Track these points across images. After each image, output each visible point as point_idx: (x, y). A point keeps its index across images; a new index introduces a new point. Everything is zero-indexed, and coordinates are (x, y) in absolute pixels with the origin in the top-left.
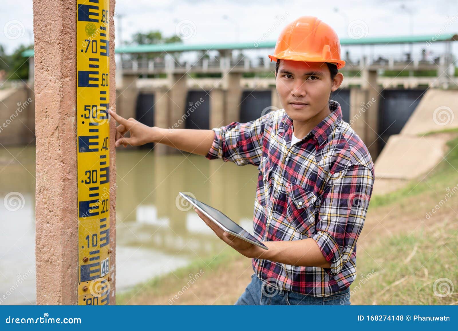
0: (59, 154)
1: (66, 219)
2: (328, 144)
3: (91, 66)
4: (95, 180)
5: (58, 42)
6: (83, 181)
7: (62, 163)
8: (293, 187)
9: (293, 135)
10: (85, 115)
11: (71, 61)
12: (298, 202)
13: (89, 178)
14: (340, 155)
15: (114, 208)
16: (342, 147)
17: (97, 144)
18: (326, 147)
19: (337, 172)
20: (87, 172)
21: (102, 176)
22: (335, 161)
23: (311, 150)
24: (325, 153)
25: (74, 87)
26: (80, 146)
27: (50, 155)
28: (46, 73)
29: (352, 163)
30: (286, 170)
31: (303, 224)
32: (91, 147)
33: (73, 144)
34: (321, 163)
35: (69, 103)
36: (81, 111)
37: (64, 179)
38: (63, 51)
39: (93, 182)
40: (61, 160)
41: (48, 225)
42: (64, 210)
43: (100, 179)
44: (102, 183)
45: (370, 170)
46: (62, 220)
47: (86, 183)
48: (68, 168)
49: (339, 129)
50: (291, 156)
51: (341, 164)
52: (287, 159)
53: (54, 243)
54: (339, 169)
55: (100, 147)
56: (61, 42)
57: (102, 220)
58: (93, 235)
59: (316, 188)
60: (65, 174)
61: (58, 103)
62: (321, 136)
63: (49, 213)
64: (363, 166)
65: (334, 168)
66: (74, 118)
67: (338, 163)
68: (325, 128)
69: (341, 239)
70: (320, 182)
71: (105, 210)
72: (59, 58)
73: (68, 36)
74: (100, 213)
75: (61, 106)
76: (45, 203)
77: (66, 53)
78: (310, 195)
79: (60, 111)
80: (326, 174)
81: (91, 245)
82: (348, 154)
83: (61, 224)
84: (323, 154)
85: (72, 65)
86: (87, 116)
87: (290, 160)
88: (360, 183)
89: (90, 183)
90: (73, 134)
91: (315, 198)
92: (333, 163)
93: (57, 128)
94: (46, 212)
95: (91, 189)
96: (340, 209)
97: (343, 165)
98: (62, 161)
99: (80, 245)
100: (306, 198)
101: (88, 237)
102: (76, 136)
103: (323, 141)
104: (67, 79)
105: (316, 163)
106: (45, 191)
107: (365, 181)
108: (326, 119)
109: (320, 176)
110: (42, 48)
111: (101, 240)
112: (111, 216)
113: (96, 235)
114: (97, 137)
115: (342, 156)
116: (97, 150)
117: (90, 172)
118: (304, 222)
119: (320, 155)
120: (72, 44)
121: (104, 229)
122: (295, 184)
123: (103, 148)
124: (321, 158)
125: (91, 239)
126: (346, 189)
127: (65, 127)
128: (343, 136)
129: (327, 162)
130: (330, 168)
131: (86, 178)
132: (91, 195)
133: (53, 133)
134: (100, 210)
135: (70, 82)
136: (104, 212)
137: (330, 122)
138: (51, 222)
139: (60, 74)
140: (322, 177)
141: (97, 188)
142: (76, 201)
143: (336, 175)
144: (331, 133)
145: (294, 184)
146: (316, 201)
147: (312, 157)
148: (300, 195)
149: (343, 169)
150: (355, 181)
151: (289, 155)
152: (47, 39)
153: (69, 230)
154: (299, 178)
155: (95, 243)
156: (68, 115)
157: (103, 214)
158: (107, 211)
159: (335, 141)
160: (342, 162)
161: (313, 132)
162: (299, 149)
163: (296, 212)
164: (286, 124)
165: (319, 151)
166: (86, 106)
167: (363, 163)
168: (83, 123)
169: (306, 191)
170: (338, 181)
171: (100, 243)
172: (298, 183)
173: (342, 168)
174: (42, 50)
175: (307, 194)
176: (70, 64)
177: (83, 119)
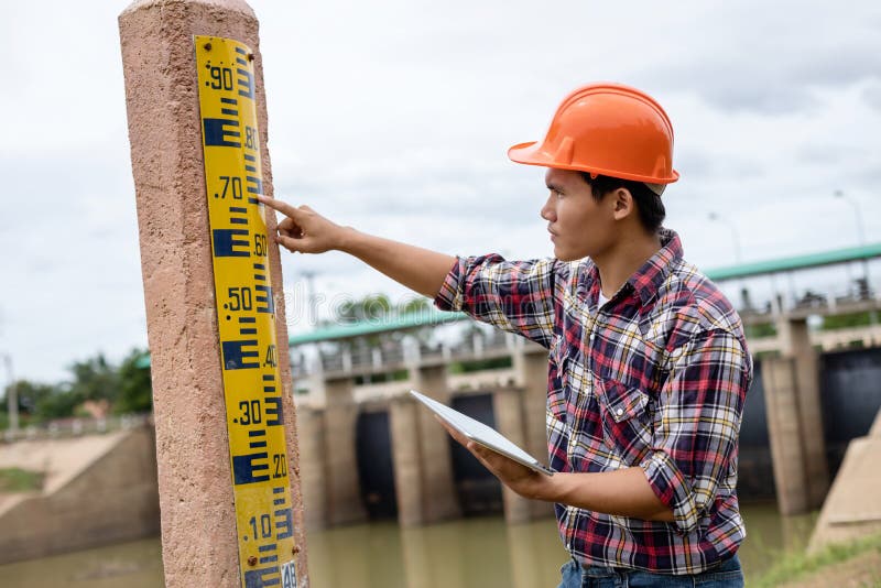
0: (191, 374)
1: (213, 486)
2: (660, 302)
3: (233, 221)
4: (257, 418)
5: (174, 183)
6: (236, 421)
7: (197, 390)
8: (606, 385)
9: (601, 295)
10: (231, 304)
11: (199, 213)
12: (616, 410)
13: (247, 414)
14: (680, 316)
15: (297, 473)
16: (684, 304)
17: (256, 354)
18: (656, 308)
19: (679, 346)
20: (241, 404)
21: (269, 411)
22: (673, 328)
23: (631, 316)
24: (656, 317)
25: (209, 258)
26: (227, 359)
27: (175, 379)
28: (158, 240)
29: (702, 327)
30: (592, 358)
31: (629, 449)
32: (245, 360)
33: (214, 357)
34: (650, 335)
35: (201, 284)
36: (223, 298)
37: (204, 418)
38: (185, 198)
39: (255, 422)
40: (195, 384)
41: (182, 503)
42: (207, 472)
43: (266, 417)
44: (270, 423)
45: (737, 338)
46: (204, 489)
47: (243, 423)
48: (209, 398)
49: (678, 275)
50: (598, 330)
51: (684, 332)
52: (592, 337)
53: (194, 534)
54: (681, 341)
55: (261, 359)
56: (179, 183)
57: (277, 491)
58: (263, 517)
59: (644, 380)
60: (204, 408)
61: (183, 286)
62: (645, 287)
63: (182, 483)
64: (722, 331)
65: (672, 341)
66: (212, 311)
67: (679, 330)
68: (651, 273)
69: (686, 461)
70: (650, 368)
71: (280, 472)
72: (178, 212)
73: (191, 172)
74: (271, 477)
75: (187, 291)
76: (175, 465)
77: (191, 200)
78: (635, 395)
79: (187, 300)
80: (660, 354)
81: (260, 534)
82: (695, 313)
83: (204, 497)
84: (652, 320)
85: (201, 220)
86: (235, 306)
87: (596, 338)
88: (719, 361)
89: (248, 423)
90: (213, 338)
91: (645, 399)
92: (670, 332)
93: (184, 330)
94: (176, 481)
95: (252, 434)
96: (684, 408)
97: (688, 333)
98: (196, 386)
99: (241, 534)
100: (628, 401)
101: (253, 521)
102: (218, 342)
103: (649, 297)
104: (195, 245)
105: (640, 338)
106: (173, 445)
107: (728, 357)
108: (654, 258)
109: (649, 358)
110: (148, 199)
111: (278, 525)
112: (293, 487)
113: (268, 516)
114: (254, 343)
115: (684, 318)
116: (256, 365)
117: (247, 403)
118: (633, 445)
119: (647, 322)
120: (199, 185)
121: (280, 507)
122: (609, 379)
123: (268, 362)
124: (649, 328)
125: (258, 522)
126: (693, 374)
127: (199, 327)
128: (684, 286)
129: (660, 331)
130: (666, 340)
131: (240, 414)
132: (253, 445)
133: (179, 340)
134: (271, 472)
135: (200, 249)
136: (277, 476)
137: (662, 264)
138: (186, 497)
139: (183, 237)
140: (654, 358)
141: (262, 433)
142: (227, 455)
143: (677, 352)
144: (662, 282)
145: (607, 380)
146: (649, 403)
147: (632, 327)
148: (618, 396)
149: (688, 340)
150: (709, 357)
151: (594, 329)
152: (156, 182)
153: (218, 507)
154: (615, 368)
155: (267, 532)
156: (200, 306)
157: (276, 479)
158: (285, 475)
159: (672, 295)
160: (686, 328)
161: (631, 282)
162: (609, 317)
163: (615, 429)
164: (589, 277)
165: (644, 315)
166: (230, 290)
167: (723, 325)
168: (229, 318)
169: (627, 388)
170: (681, 361)
171: (276, 531)
172: (613, 377)
173: (685, 338)
174: (149, 203)
175: (630, 393)
176: (198, 219)
177: (228, 312)
